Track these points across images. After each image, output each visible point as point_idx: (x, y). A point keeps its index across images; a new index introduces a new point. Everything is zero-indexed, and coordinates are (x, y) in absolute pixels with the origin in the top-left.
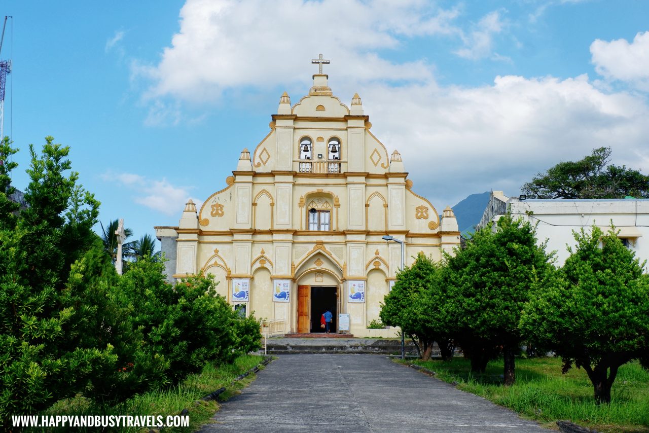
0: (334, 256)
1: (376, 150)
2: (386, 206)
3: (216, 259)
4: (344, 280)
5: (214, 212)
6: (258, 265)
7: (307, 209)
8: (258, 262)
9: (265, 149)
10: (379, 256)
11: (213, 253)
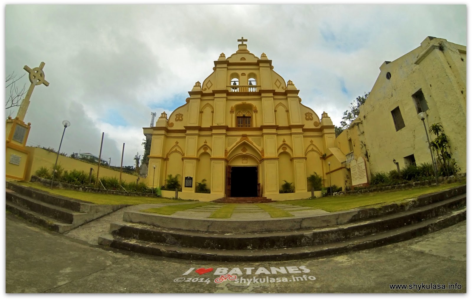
0: (254, 144)
1: (278, 80)
2: (287, 111)
3: (176, 148)
4: (262, 160)
5: (177, 119)
6: (202, 151)
7: (236, 116)
8: (202, 149)
9: (209, 81)
10: (286, 143)
11: (175, 144)
